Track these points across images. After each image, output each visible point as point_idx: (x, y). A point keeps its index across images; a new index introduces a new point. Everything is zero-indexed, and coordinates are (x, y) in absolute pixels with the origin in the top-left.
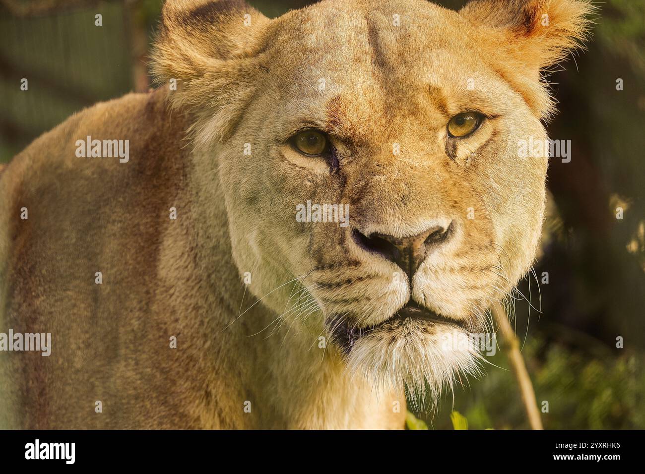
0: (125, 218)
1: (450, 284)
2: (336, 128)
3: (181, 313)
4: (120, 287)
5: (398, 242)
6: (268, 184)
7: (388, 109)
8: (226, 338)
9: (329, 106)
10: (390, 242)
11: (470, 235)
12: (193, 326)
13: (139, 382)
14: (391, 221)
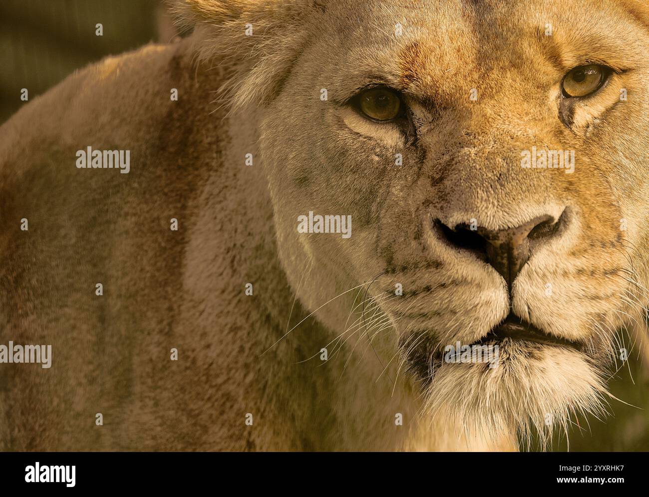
0: (141, 210)
1: (563, 293)
2: (412, 85)
3: (214, 336)
4: (134, 303)
5: (492, 237)
6: (323, 159)
7: (482, 59)
8: (274, 369)
9: (404, 55)
10: (483, 236)
11: (590, 227)
12: (230, 353)
13: (159, 429)
14: (483, 209)
